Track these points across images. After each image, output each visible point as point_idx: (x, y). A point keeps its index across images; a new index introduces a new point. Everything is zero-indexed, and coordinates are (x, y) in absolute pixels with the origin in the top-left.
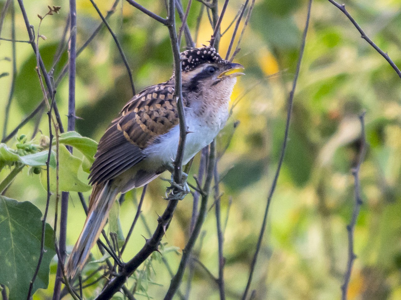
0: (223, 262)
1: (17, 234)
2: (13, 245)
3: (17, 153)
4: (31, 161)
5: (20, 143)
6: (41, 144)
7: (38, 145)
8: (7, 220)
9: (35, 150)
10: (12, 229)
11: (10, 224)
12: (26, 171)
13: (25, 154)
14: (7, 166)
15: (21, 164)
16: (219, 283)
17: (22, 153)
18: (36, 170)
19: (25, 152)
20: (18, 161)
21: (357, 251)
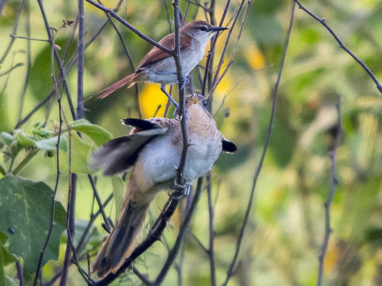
0: (213, 235)
1: (32, 211)
2: (28, 220)
3: (33, 138)
4: (45, 145)
5: (36, 130)
6: (55, 131)
7: (52, 132)
8: (23, 198)
9: (50, 136)
10: (27, 206)
11: (25, 201)
12: (41, 155)
13: (40, 140)
14: (24, 150)
15: (36, 148)
16: (210, 253)
17: (38, 139)
18: (49, 154)
19: (41, 137)
20: (34, 146)
21: (333, 225)
